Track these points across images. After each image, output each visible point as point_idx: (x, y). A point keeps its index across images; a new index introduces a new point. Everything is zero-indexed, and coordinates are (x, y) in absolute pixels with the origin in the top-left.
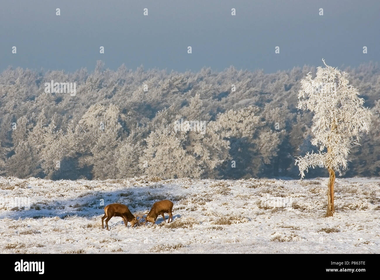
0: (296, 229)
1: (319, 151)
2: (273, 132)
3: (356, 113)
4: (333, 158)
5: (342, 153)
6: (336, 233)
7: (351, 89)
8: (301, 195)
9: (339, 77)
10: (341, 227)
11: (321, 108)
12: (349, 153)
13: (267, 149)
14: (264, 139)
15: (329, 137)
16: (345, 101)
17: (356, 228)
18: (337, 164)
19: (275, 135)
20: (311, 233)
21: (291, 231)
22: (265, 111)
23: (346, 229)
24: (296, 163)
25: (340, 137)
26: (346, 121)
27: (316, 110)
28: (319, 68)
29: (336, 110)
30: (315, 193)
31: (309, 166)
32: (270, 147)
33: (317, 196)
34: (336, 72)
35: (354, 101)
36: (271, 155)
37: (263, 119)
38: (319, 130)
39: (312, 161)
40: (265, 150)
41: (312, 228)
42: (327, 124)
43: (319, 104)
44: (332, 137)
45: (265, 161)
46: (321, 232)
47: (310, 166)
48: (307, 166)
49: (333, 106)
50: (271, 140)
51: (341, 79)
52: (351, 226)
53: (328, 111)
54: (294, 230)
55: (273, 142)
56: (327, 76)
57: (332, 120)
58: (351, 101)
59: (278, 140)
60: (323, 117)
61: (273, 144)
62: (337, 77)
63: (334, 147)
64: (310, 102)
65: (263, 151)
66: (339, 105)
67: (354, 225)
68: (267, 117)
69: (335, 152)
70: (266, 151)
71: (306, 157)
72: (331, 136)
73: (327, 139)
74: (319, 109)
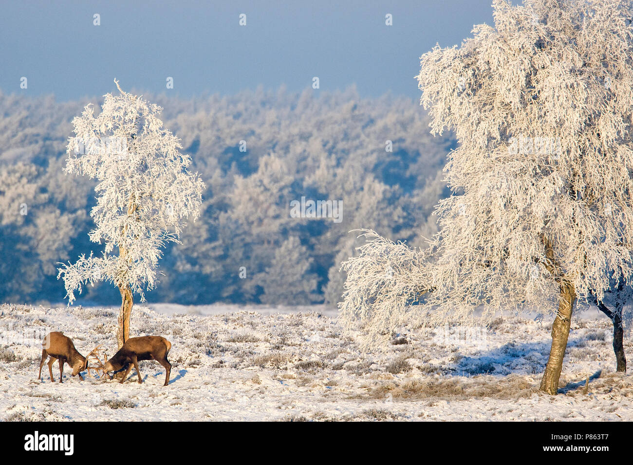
0: (55, 399)
1: (104, 252)
2: (62, 214)
3: (176, 182)
4: (130, 268)
5: (147, 258)
6: (128, 410)
7: (166, 136)
8: (76, 337)
9: (145, 114)
10: (140, 398)
11: (110, 171)
12: (160, 258)
13: (49, 246)
14: (44, 226)
15: (123, 227)
16: (154, 159)
17: (167, 401)
18: (136, 279)
19: (65, 219)
20: (82, 407)
21: (45, 403)
22: (48, 175)
23: (150, 403)
24: (59, 274)
25: (144, 228)
26: (156, 198)
27: (101, 176)
28: (108, 96)
29: (137, 176)
30: (103, 333)
31: (84, 281)
32: (54, 241)
33: (107, 338)
34: (140, 104)
35: (172, 161)
36: (56, 257)
37: (43, 190)
38: (106, 213)
39: (89, 273)
40: (45, 247)
41: (85, 399)
42: (119, 203)
43: (106, 163)
44: (129, 226)
45: (45, 269)
46: (101, 407)
47: (86, 282)
48: (81, 282)
49: (132, 169)
50: (57, 228)
51: (149, 117)
52: (159, 397)
53: (123, 177)
54: (52, 403)
55: (62, 233)
56: (122, 112)
57: (130, 194)
58: (166, 159)
59: (71, 229)
60: (113, 189)
61: (61, 237)
62: (141, 114)
63: (133, 247)
64: (88, 161)
65: (41, 249)
66: (144, 167)
67: (165, 396)
68: (52, 185)
69: (134, 255)
70: (48, 250)
71: (79, 263)
72: (127, 226)
73: (118, 230)
74: (105, 173)
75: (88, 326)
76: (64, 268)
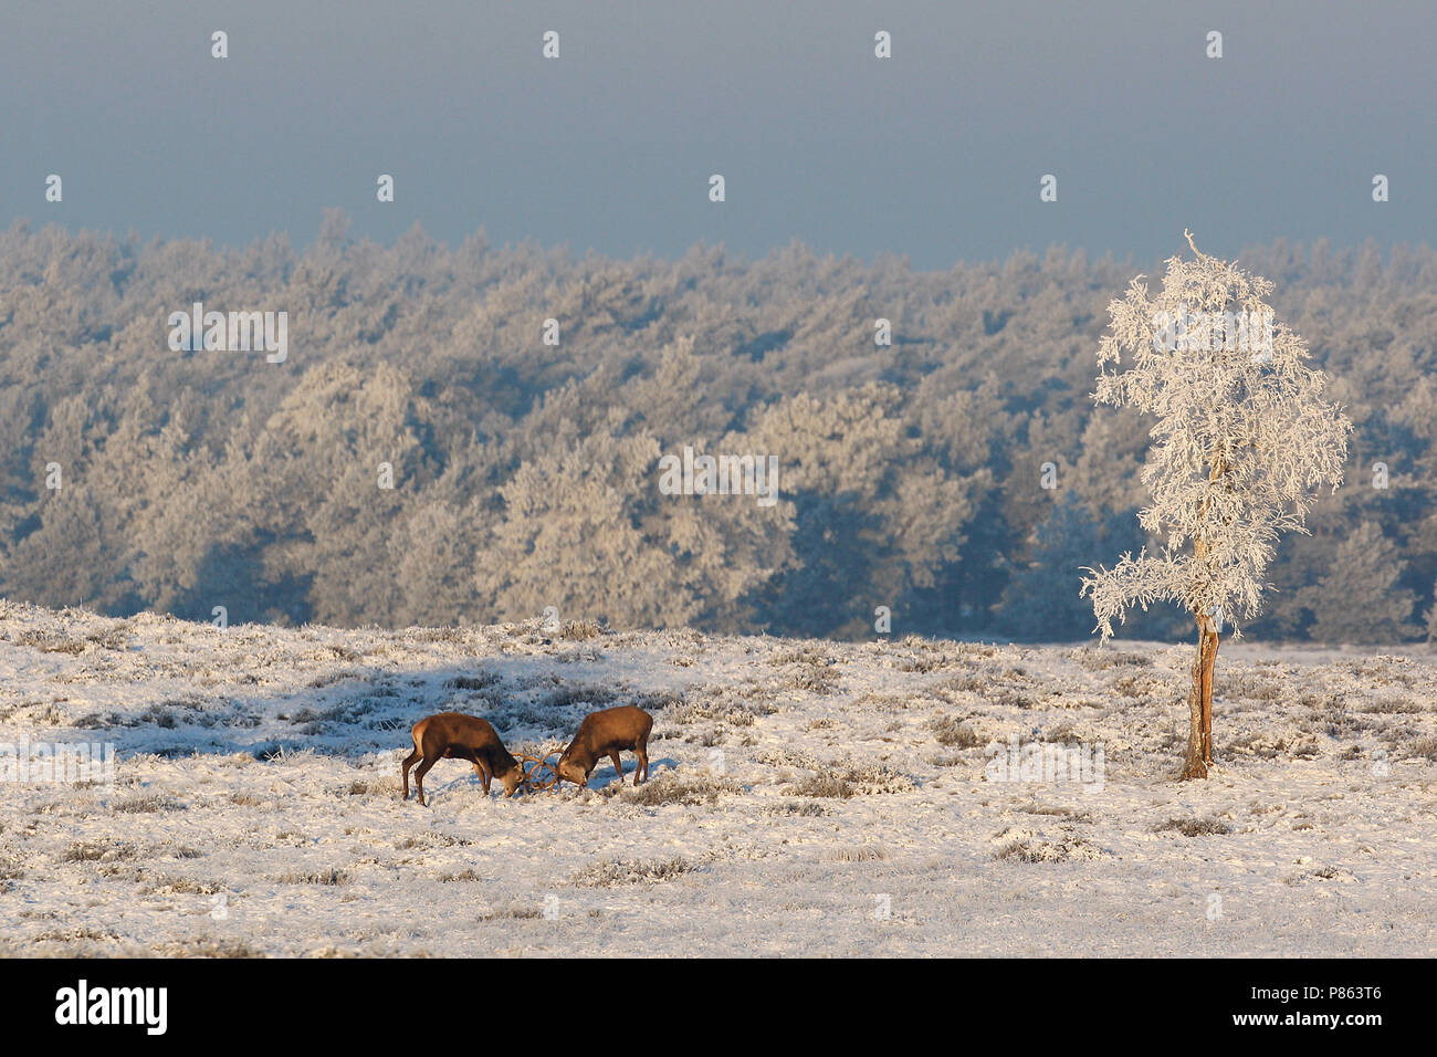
0: (1078, 818)
1: (1166, 548)
2: (947, 477)
3: (1298, 420)
4: (1214, 577)
5: (1246, 559)
6: (1217, 838)
7: (1281, 337)
8: (1084, 701)
9: (1242, 295)
10: (1234, 817)
11: (1178, 399)
12: (1269, 559)
13: (923, 536)
14: (913, 499)
15: (1201, 502)
16: (1259, 377)
17: (1286, 823)
18: (1225, 597)
19: (952, 486)
20: (1130, 833)
21: (1062, 825)
22: (918, 402)
23: (1254, 824)
24: (1084, 588)
25: (1239, 505)
26: (1262, 449)
27: (1160, 409)
28: (1173, 261)
29: (1227, 409)
30: (1133, 695)
31: (1130, 601)
32: (934, 528)
33: (1142, 705)
34: (1233, 276)
35: (1291, 382)
36: (936, 557)
37: (913, 432)
38: (1170, 476)
39: (1139, 585)
40: (917, 539)
41: (1133, 817)
42: (1194, 458)
43: (1171, 386)
44: (1213, 502)
45: (917, 576)
46: (1165, 833)
47: (1134, 602)
48: (1123, 603)
49: (1219, 395)
50: (938, 504)
51: (1250, 301)
52: (1270, 815)
53: (1202, 411)
54: (1073, 824)
55: (947, 513)
56: (1201, 291)
57: (1214, 443)
58: (1281, 378)
59: (965, 507)
60: (1183, 434)
61: (946, 520)
62: (1234, 295)
63: (1219, 539)
64: (1138, 380)
65: (910, 542)
66: (1239, 393)
67: (1281, 812)
68: (926, 422)
69: (1221, 554)
70: (922, 543)
71: (1120, 569)
72: (1209, 501)
73: (1193, 509)
74: (1169, 403)
75: (1103, 683)
76: (1092, 577)
